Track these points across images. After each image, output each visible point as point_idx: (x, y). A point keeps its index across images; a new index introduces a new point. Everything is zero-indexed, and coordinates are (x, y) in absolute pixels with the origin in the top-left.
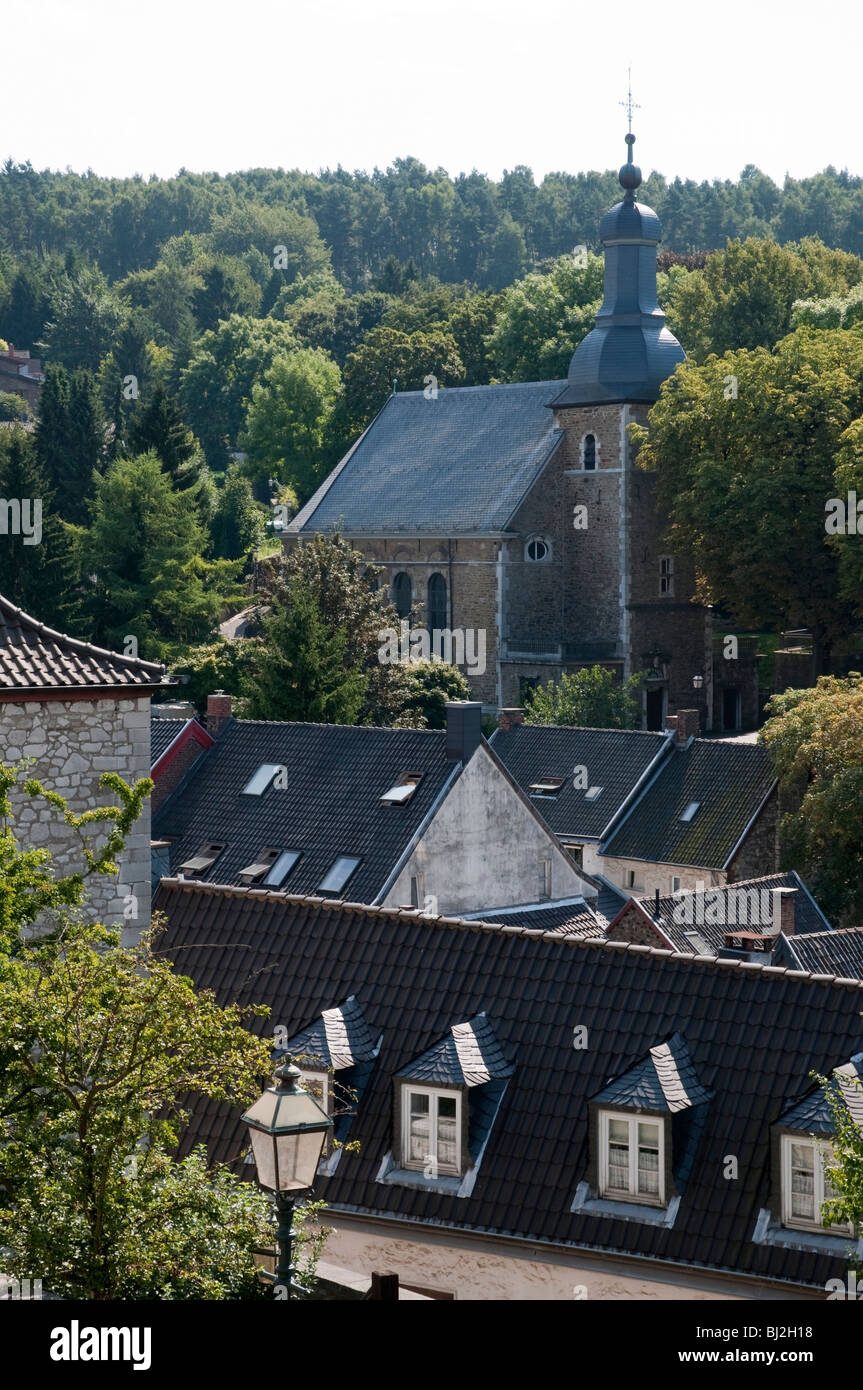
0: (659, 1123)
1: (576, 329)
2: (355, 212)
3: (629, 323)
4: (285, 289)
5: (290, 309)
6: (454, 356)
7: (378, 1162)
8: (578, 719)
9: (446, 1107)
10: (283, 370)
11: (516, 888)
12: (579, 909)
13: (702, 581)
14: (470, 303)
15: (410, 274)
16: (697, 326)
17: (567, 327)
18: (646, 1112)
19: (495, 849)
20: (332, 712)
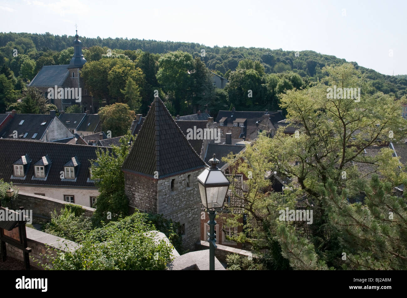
0: (73, 168)
1: (71, 57)
2: (39, 40)
3: (78, 57)
4: (28, 51)
5: (28, 53)
6: (53, 61)
7: (32, 177)
8: (73, 112)
9: (42, 169)
10: (26, 62)
11: (62, 136)
12: (73, 138)
13: (90, 93)
14: (56, 53)
15: (47, 49)
16: (89, 57)
17: (70, 57)
18: (71, 167)
19: (59, 131)
20: (34, 112)
